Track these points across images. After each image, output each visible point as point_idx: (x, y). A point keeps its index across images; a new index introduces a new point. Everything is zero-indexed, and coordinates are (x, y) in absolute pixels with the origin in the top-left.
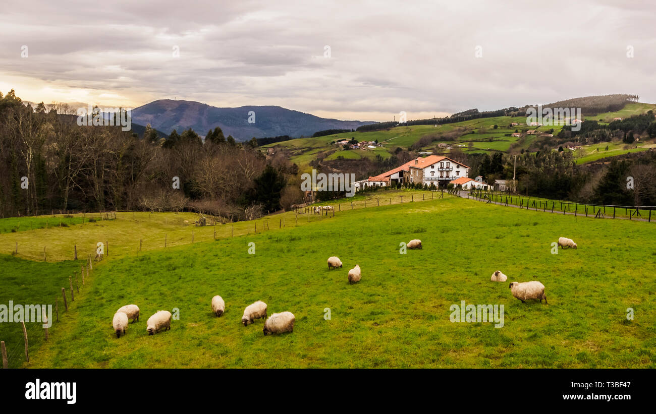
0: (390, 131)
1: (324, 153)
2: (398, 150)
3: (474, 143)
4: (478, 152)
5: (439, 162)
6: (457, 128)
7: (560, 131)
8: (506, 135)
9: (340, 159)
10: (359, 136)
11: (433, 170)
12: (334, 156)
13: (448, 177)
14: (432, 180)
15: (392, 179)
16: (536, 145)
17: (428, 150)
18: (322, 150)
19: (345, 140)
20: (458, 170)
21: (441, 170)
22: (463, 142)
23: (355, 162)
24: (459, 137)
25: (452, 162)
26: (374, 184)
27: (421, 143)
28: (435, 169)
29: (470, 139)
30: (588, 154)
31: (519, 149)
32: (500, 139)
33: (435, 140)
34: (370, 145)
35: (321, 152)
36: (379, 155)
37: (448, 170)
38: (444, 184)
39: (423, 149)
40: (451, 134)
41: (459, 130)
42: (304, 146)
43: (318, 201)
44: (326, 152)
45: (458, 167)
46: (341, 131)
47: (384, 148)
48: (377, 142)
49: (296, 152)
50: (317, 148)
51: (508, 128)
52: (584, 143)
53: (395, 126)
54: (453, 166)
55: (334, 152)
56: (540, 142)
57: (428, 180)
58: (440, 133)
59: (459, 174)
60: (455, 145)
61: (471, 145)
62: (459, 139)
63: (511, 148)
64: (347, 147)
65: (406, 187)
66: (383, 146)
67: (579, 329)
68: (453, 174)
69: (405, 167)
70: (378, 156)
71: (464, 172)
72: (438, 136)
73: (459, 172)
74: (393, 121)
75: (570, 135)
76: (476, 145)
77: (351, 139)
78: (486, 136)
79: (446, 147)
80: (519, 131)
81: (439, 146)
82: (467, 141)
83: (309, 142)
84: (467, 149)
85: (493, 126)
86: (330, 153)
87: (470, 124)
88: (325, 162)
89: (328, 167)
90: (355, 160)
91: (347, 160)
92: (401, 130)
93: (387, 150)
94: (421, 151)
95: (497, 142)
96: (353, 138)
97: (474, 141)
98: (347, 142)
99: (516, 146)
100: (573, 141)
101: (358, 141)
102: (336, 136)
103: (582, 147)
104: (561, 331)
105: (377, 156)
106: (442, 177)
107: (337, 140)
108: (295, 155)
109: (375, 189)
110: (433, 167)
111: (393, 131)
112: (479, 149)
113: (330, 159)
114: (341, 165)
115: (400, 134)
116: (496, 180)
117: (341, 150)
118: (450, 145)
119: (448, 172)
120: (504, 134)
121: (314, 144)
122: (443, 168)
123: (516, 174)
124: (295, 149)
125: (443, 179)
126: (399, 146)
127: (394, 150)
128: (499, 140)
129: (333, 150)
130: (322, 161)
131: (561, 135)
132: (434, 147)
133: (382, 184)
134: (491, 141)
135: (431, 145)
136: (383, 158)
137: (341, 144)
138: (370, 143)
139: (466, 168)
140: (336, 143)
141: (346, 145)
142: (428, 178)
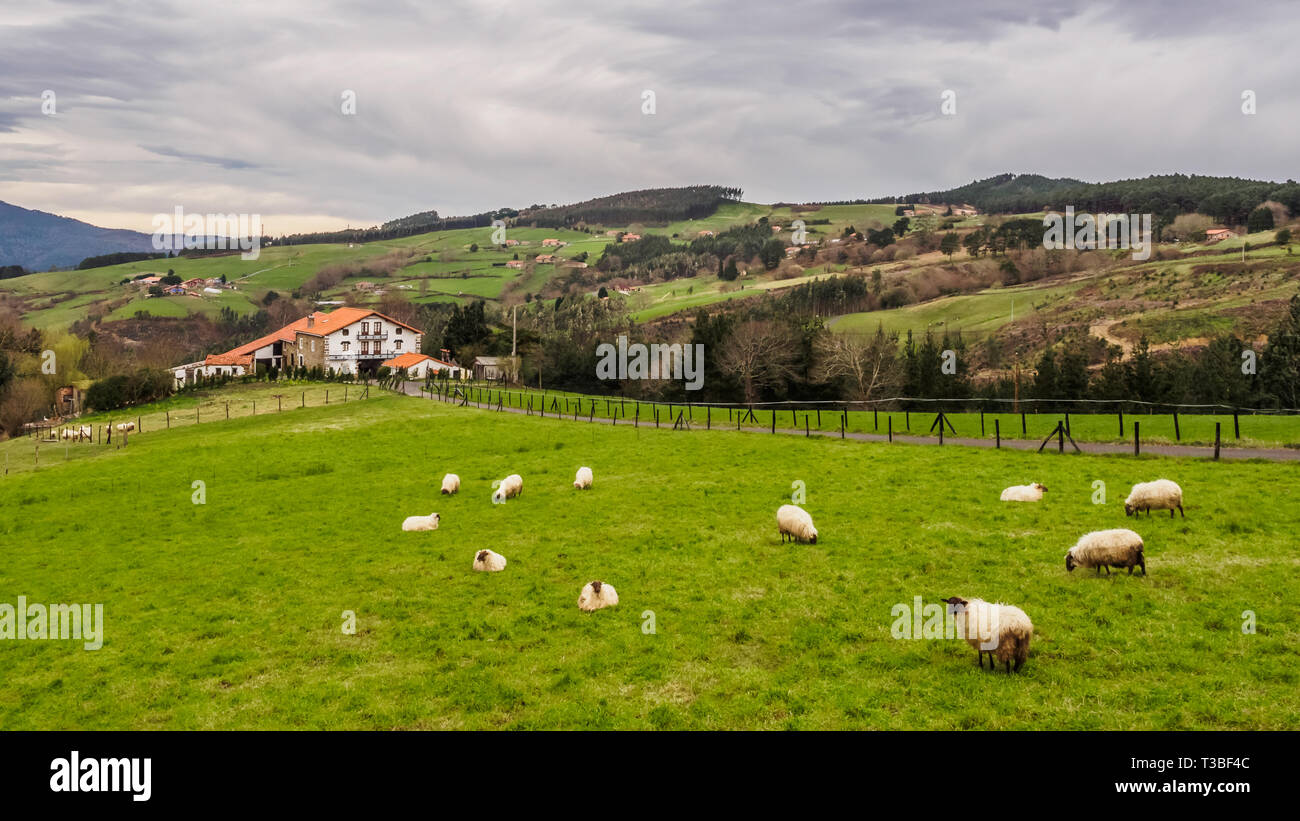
1: (104, 303)
2: (271, 297)
3: (431, 282)
4: (439, 300)
5: (359, 321)
6: (396, 250)
7: (600, 256)
8: (494, 265)
9: (141, 316)
10: (183, 268)
11: (346, 338)
12: (127, 312)
13: (377, 352)
14: (344, 360)
15: (258, 361)
16: (554, 286)
17: (335, 295)
18: (100, 297)
19: (153, 275)
20: (399, 337)
21: (364, 337)
22: (409, 279)
23: (175, 323)
24: (399, 269)
25: (387, 320)
26: (219, 370)
27: (319, 283)
28: (352, 337)
29: (422, 273)
30: (654, 302)
31: (522, 293)
32: (484, 272)
33: (349, 275)
34: (208, 286)
35: (97, 302)
36: (228, 308)
37: (378, 337)
38: (370, 368)
39: (324, 294)
40: (383, 264)
41: (400, 255)
42: (57, 289)
43: (90, 411)
44: (109, 302)
45: (399, 331)
46: (143, 257)
47: (240, 293)
48: (223, 279)
49: (38, 302)
50: (87, 293)
51: (499, 250)
52: (647, 281)
53: (262, 246)
54: (388, 329)
55: (128, 301)
56: (563, 278)
57: (336, 360)
58: (361, 261)
59: (402, 346)
60: (392, 285)
61: (424, 286)
62: (399, 272)
63: (506, 292)
64: (156, 292)
65: (289, 377)
66: (239, 289)
67: (653, 658)
68: (388, 347)
69: (286, 333)
70: (227, 312)
71: (411, 342)
72: (356, 268)
73: (401, 341)
75: (619, 265)
76: (435, 285)
77: (166, 275)
78: (455, 267)
79: (373, 289)
80: (520, 256)
81: (358, 288)
82: (416, 278)
83: (69, 281)
84: (417, 294)
85: (470, 246)
86: (119, 304)
87: (423, 242)
88: (105, 324)
89: (114, 335)
90: (175, 319)
91: (158, 319)
92: (279, 253)
93: (247, 298)
94: (319, 298)
95: (476, 279)
96: (171, 272)
97: (430, 277)
98: (158, 279)
99: (516, 287)
100: (625, 277)
101: (182, 277)
102: (134, 267)
103: (644, 289)
104: (617, 667)
105: (223, 310)
106: (365, 353)
107: (135, 276)
108: (36, 309)
109: (220, 382)
110: (346, 332)
112: (442, 294)
113: (117, 318)
114: (143, 329)
115: (276, 262)
116: (478, 358)
117: (142, 297)
118: (382, 286)
119: (378, 342)
120: (491, 263)
121: (82, 285)
122: (367, 334)
123: (517, 345)
124: (37, 296)
125: (368, 357)
126: (270, 289)
127: (263, 296)
128: (481, 276)
129: (125, 296)
130: (98, 323)
131: (602, 265)
132: (348, 289)
133: (235, 371)
134: (465, 277)
135: (340, 286)
136: (237, 315)
137: (144, 284)
138: (208, 281)
139: (416, 333)
140: (132, 282)
141: (155, 287)
142: (336, 356)
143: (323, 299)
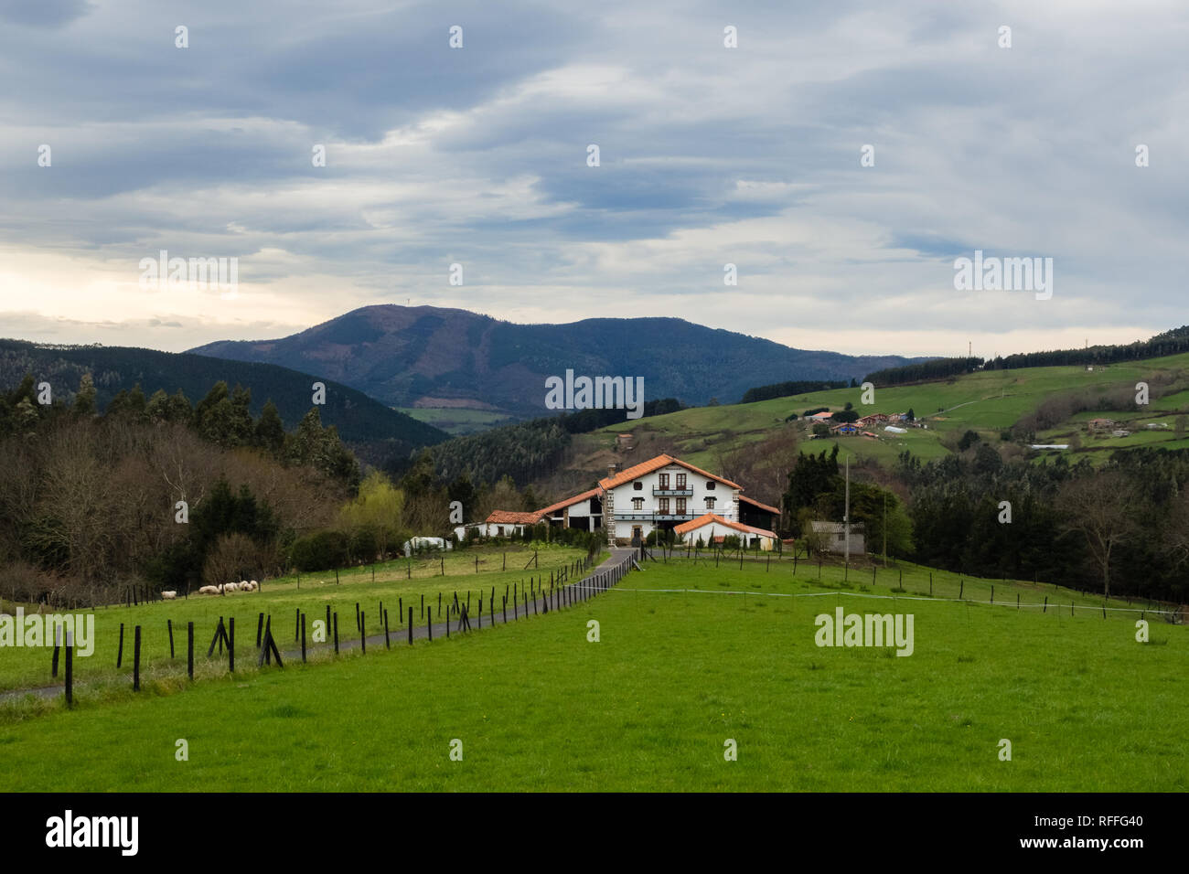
0: (956, 384)
2: (969, 439)
5: (654, 472)
6: (1154, 374)
11: (638, 494)
13: (680, 511)
14: (633, 520)
15: (571, 518)
17: (1058, 437)
18: (759, 437)
19: (826, 410)
20: (711, 493)
21: (661, 493)
22: (1165, 414)
25: (693, 472)
26: (501, 529)
27: (1039, 419)
28: (646, 492)
29: (1183, 406)
33: (1081, 409)
34: (890, 424)
35: (753, 444)
36: (908, 453)
37: (680, 493)
39: (1040, 435)
42: (713, 428)
45: (711, 486)
46: (818, 387)
47: (931, 433)
48: (911, 415)
49: (688, 443)
50: (746, 433)
53: (970, 371)
54: (695, 483)
57: (623, 519)
58: (1100, 390)
59: (716, 505)
60: (1139, 423)
61: (1183, 423)
64: (822, 431)
66: (931, 428)
68: (694, 505)
70: (905, 456)
71: (726, 499)
72: (1093, 399)
73: (714, 499)
74: (966, 355)
77: (841, 409)
79: (1110, 429)
81: (1091, 426)
82: (1175, 412)
83: (727, 417)
84: (1170, 436)
92: (988, 380)
93: (939, 439)
94: (1033, 440)
96: (849, 406)
98: (829, 415)
101: (858, 412)
102: (805, 400)
105: (901, 456)
106: (663, 512)
107: (803, 411)
108: (686, 452)
110: (638, 486)
111: (965, 383)
115: (984, 392)
116: (813, 522)
117: (806, 438)
118: (1125, 425)
119: (681, 499)
121: (741, 422)
122: (667, 488)
124: (690, 436)
125: (667, 518)
126: (972, 428)
127: (959, 437)
130: (749, 469)
132: (1075, 429)
135: (1068, 424)
136: (919, 462)
137: (811, 421)
138: (893, 418)
139: (734, 488)
140: (799, 419)
141: (824, 425)
142: (623, 516)
143: (1039, 442)
